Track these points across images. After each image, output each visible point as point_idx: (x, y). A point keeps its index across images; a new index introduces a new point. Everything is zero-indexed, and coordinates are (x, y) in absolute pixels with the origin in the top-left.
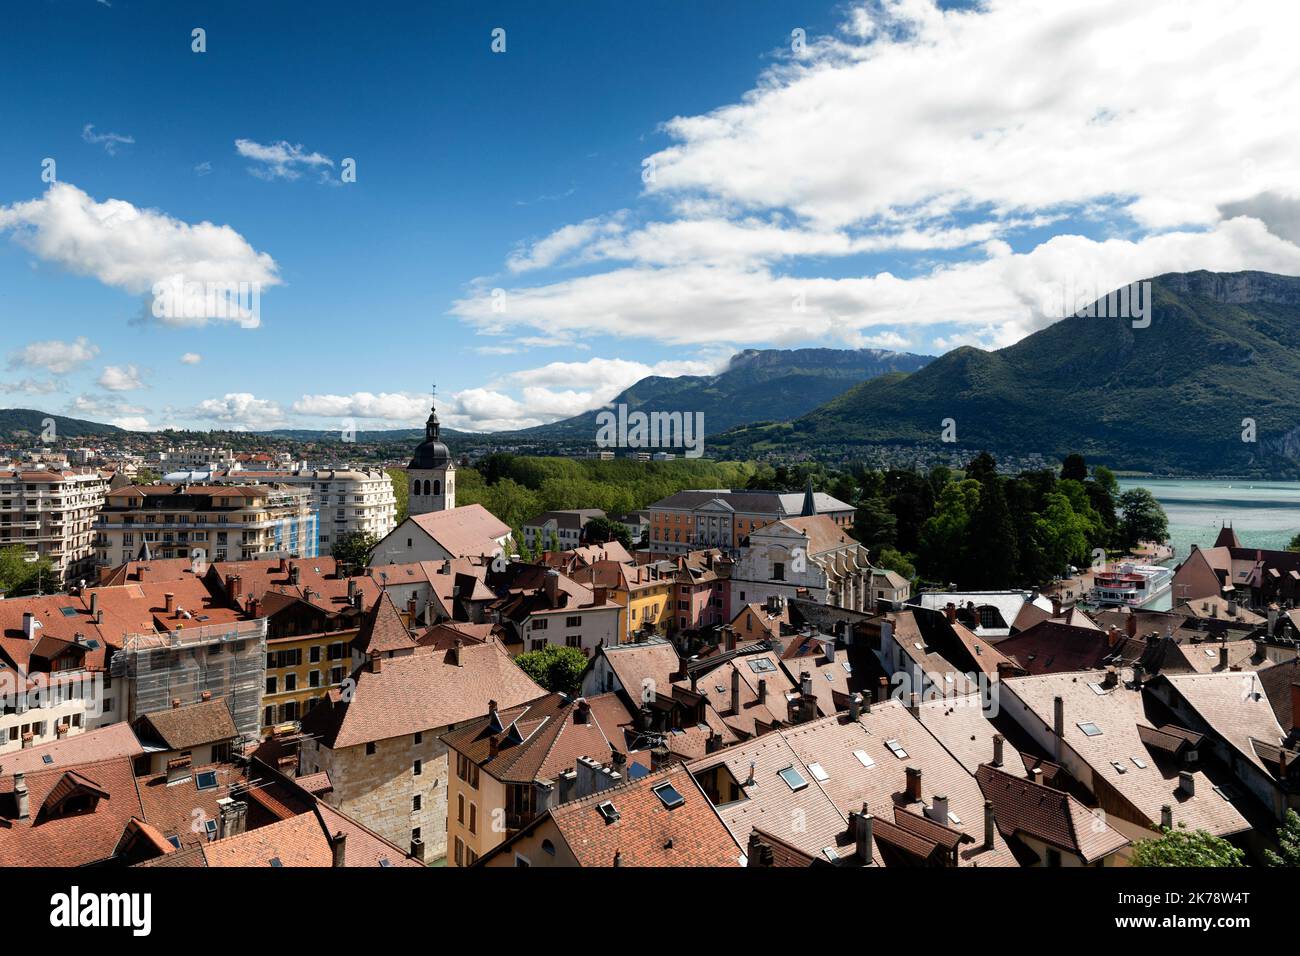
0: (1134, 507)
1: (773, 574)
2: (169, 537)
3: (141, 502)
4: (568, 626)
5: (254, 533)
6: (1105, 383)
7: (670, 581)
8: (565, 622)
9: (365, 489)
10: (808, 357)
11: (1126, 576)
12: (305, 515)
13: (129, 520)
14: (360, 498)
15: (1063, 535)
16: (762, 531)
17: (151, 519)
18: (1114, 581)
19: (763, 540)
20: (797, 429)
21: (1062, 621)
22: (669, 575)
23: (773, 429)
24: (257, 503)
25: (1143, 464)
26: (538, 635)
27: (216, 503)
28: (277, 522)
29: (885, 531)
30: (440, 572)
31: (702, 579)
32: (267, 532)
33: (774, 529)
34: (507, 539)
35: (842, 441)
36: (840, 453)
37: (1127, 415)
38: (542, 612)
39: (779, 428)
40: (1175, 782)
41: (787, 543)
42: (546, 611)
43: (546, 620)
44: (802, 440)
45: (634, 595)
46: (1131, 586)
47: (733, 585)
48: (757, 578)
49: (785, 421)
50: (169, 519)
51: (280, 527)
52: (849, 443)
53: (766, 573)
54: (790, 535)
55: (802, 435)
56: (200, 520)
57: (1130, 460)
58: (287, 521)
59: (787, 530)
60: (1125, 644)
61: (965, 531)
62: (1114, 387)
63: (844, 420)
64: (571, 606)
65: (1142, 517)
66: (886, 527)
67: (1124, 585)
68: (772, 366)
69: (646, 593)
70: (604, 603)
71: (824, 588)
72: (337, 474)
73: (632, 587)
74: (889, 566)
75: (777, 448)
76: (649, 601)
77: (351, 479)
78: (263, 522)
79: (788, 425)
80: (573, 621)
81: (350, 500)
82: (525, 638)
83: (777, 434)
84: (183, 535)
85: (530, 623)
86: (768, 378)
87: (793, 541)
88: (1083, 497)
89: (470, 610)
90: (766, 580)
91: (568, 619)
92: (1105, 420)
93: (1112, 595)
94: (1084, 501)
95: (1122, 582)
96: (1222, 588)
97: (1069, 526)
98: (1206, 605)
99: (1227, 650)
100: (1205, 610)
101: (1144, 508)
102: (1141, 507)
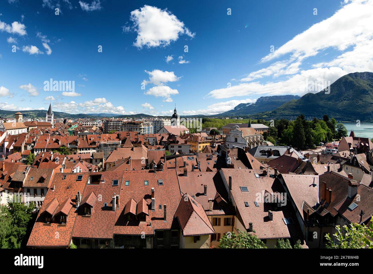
1: (235, 141)
2: (130, 129)
3: (127, 123)
4: (179, 147)
5: (141, 129)
6: (340, 100)
7: (210, 141)
8: (178, 147)
9: (165, 123)
10: (275, 98)
11: (334, 145)
12: (151, 126)
13: (125, 126)
14: (164, 124)
15: (319, 135)
16: (232, 131)
17: (128, 126)
18: (330, 147)
19: (233, 133)
20: (272, 113)
21: (289, 155)
22: (210, 139)
23: (267, 113)
24: (142, 124)
25: (349, 119)
26: (172, 149)
27: (136, 124)
28: (145, 127)
29: (274, 133)
30: (159, 136)
31: (218, 141)
32: (143, 128)
33: (235, 130)
34: (188, 132)
35: (283, 115)
36: (282, 118)
37: (345, 107)
38: (173, 144)
39: (268, 113)
40: (266, 214)
41: (238, 133)
42: (174, 144)
43: (174, 146)
44: (273, 115)
45: (200, 143)
46: (334, 148)
47: (226, 143)
48: (231, 141)
49: (270, 111)
50: (130, 126)
51: (146, 128)
52: (284, 115)
53: (233, 140)
54: (238, 131)
55: (274, 114)
56: (134, 126)
57: (346, 119)
58: (147, 127)
59: (238, 130)
60: (302, 163)
61: (292, 133)
62: (342, 101)
63: (283, 111)
64: (179, 143)
65: (341, 131)
66: (275, 132)
68: (267, 100)
69: (203, 143)
70: (187, 144)
71: (246, 144)
72: (160, 120)
73: (199, 141)
74: (269, 140)
75: (268, 117)
76: (205, 145)
77: (162, 121)
78: (143, 127)
79: (271, 112)
80: (180, 147)
81: (162, 124)
82: (169, 149)
83: (268, 114)
84: (132, 129)
85: (170, 146)
86: (266, 103)
87: (239, 133)
88: (325, 125)
89: (163, 143)
90: (233, 142)
91: (179, 146)
92: (340, 109)
93: (329, 151)
94: (325, 126)
95: (332, 147)
96: (350, 148)
97: (320, 132)
98: (343, 153)
99: (329, 167)
100: (343, 154)
101: (342, 128)
102: (341, 128)
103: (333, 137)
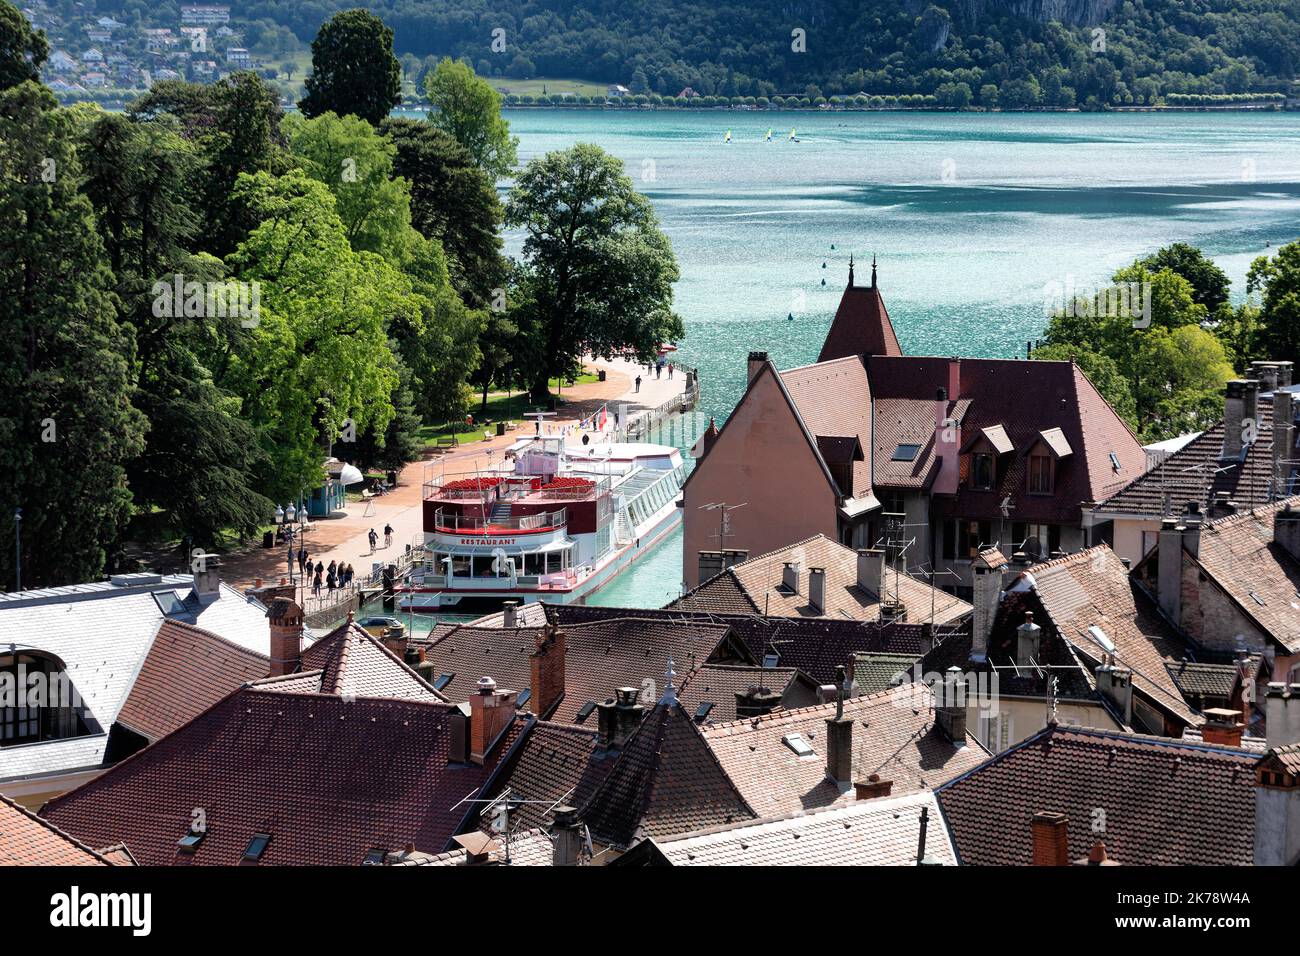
0: (560, 220)
11: (535, 486)
18: (491, 510)
21: (305, 684)
25: (595, 50)
46: (548, 527)
60: (524, 744)
65: (585, 257)
67: (525, 523)
88: (385, 187)
93: (483, 566)
94: (387, 202)
95: (519, 511)
96: (840, 504)
97: (335, 305)
98: (789, 571)
99: (848, 725)
100: (787, 588)
101: (598, 223)
102: (588, 219)
103: (474, 365)
